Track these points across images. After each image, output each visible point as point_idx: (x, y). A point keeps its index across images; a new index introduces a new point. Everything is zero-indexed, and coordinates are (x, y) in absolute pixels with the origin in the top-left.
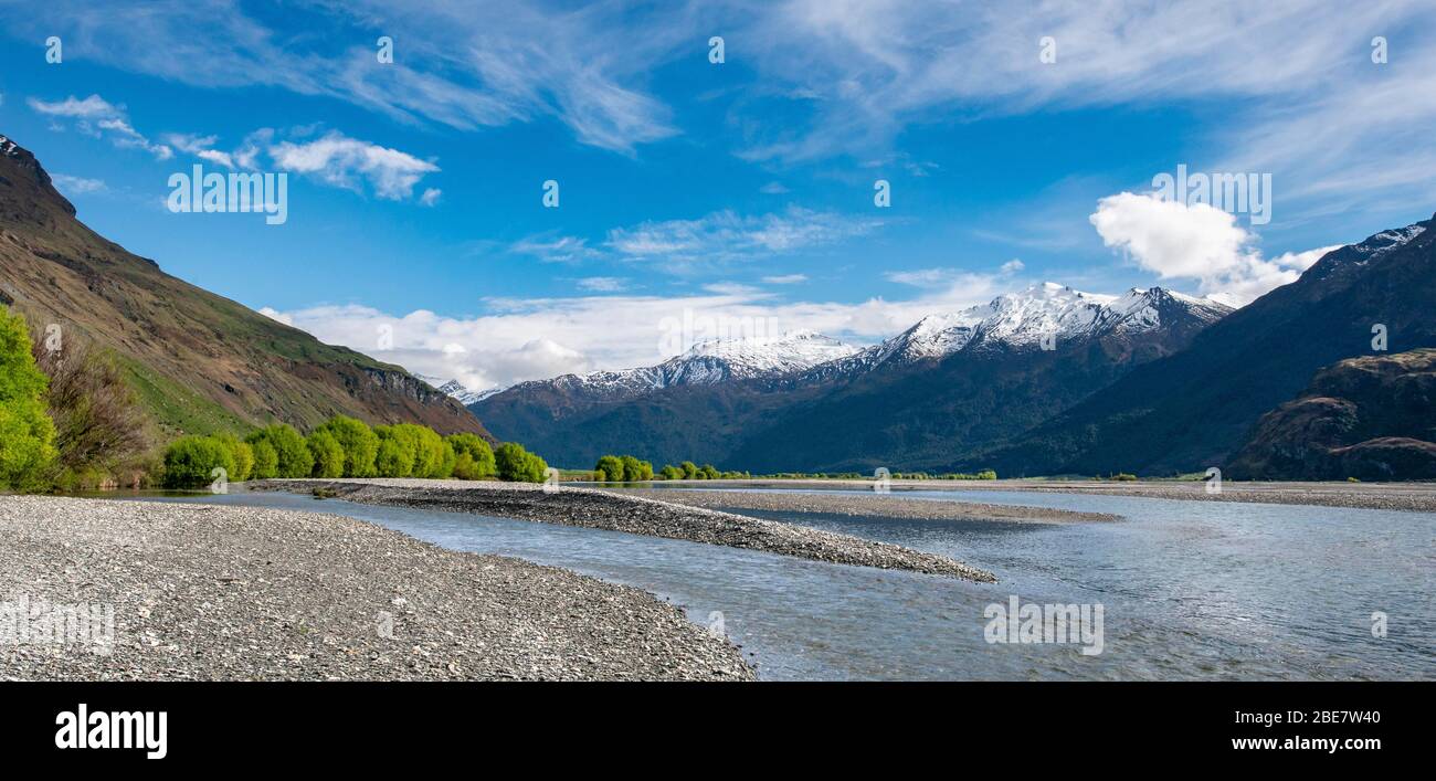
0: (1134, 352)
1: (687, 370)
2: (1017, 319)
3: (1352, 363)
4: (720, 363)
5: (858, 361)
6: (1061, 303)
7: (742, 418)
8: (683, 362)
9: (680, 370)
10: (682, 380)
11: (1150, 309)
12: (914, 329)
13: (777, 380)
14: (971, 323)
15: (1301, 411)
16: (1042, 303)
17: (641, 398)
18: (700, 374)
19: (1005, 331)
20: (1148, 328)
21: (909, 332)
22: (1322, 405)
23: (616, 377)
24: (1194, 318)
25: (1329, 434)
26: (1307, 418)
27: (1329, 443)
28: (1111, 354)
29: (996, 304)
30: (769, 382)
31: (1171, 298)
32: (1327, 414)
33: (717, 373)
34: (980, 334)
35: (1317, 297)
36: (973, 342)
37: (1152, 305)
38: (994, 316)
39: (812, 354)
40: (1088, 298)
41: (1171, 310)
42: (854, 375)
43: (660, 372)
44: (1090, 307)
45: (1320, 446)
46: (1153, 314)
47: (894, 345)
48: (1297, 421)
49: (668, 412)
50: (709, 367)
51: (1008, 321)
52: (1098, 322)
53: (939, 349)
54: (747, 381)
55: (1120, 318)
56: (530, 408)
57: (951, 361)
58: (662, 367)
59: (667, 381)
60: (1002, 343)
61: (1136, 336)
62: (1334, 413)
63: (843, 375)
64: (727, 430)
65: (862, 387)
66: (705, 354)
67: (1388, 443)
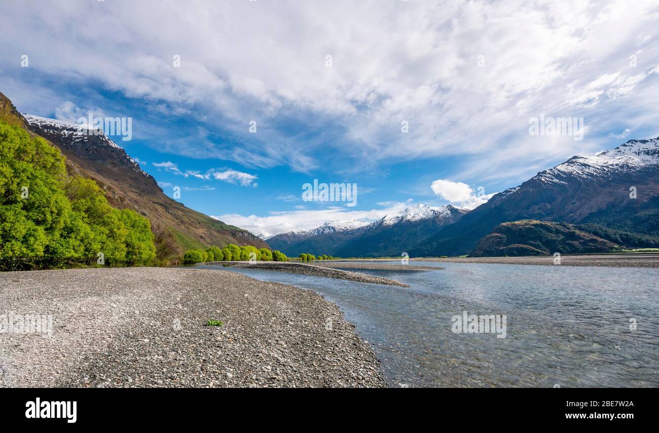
0: (444, 223)
1: (324, 230)
2: (412, 214)
3: (504, 224)
4: (333, 228)
5: (370, 226)
6: (424, 210)
7: (339, 242)
8: (323, 228)
9: (322, 230)
10: (322, 233)
11: (448, 211)
12: (384, 217)
13: (348, 232)
14: (400, 216)
15: (491, 238)
16: (419, 209)
17: (312, 238)
18: (327, 231)
19: (409, 217)
20: (448, 216)
21: (383, 218)
22: (497, 236)
23: (304, 232)
24: (460, 213)
25: (499, 243)
26: (493, 240)
27: (500, 246)
28: (438, 223)
29: (406, 210)
30: (346, 232)
31: (453, 208)
32: (498, 238)
33: (332, 231)
34: (403, 218)
35: (493, 207)
36: (401, 221)
37: (449, 210)
38: (406, 213)
39: (357, 225)
40: (431, 208)
41: (453, 211)
42: (369, 230)
43: (316, 230)
44: (432, 210)
45: (497, 247)
46: (449, 212)
47: (380, 222)
48: (490, 240)
49: (319, 241)
50: (329, 229)
51: (410, 215)
52: (434, 214)
53: (391, 223)
54: (340, 232)
55: (440, 213)
56: (281, 241)
57: (395, 225)
58: (317, 229)
59: (318, 233)
60: (409, 221)
61: (445, 218)
62: (500, 238)
63: (366, 230)
64: (335, 246)
65: (371, 234)
66: (328, 225)
67: (516, 245)
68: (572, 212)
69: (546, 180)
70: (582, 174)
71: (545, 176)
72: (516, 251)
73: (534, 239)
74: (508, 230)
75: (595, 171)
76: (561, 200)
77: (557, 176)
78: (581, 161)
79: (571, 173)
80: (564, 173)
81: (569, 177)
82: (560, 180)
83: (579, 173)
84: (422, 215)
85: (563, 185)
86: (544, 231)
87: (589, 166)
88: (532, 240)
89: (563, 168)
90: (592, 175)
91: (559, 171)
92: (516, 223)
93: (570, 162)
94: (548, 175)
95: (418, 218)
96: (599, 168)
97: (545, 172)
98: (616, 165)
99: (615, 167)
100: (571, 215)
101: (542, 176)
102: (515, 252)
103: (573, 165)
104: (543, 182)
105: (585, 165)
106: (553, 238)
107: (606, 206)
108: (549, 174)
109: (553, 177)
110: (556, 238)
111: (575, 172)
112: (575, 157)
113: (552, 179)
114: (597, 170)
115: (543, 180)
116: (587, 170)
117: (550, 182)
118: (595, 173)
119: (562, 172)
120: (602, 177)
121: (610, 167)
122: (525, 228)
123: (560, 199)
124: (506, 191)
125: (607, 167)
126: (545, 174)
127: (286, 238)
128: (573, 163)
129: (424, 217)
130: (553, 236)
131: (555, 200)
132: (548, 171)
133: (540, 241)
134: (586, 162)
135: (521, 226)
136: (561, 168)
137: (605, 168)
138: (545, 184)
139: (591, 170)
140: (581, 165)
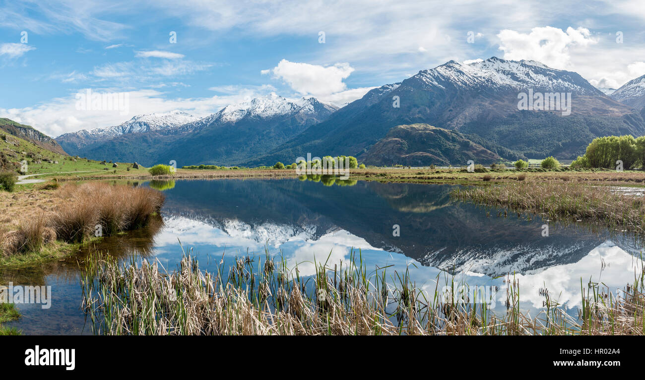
0: (307, 121)
1: (132, 127)
2: (263, 107)
3: (402, 127)
4: (145, 124)
5: (202, 123)
6: (279, 101)
7: (157, 146)
8: (130, 124)
9: (129, 127)
10: (130, 131)
12: (224, 110)
13: (169, 130)
14: (245, 108)
15: (390, 142)
16: (271, 101)
17: (115, 139)
18: (137, 129)
19: (259, 111)
20: (310, 112)
21: (221, 111)
22: (396, 141)
23: (102, 131)
24: (326, 109)
25: (400, 150)
26: (392, 145)
27: (402, 154)
28: (299, 121)
29: (254, 101)
30: (166, 131)
31: (318, 102)
32: (398, 144)
33: (144, 128)
34: (249, 113)
36: (246, 116)
37: (311, 104)
38: (254, 106)
39: (181, 120)
40: (288, 100)
41: (318, 106)
42: (201, 128)
43: (120, 128)
44: (289, 103)
45: (398, 155)
46: (312, 107)
47: (216, 117)
48: (389, 146)
49: (126, 144)
50: (141, 125)
51: (259, 108)
52: (293, 109)
53: (234, 118)
54: (156, 131)
55: (301, 108)
56: (68, 144)
57: (239, 122)
58: (121, 126)
59: (124, 132)
60: (258, 116)
61: (306, 115)
62: (401, 144)
63: (196, 129)
64: (151, 151)
65: (205, 133)
66: (139, 120)
67: (419, 154)
68: (449, 120)
69: (427, 81)
70: (457, 80)
71: (426, 76)
72: (421, 159)
73: (434, 147)
74: (406, 135)
75: (469, 81)
76: (440, 106)
77: (437, 79)
78: (457, 66)
79: (449, 78)
80: (444, 77)
81: (447, 82)
82: (439, 84)
83: (455, 80)
84: (276, 109)
85: (441, 90)
86: (442, 138)
87: (463, 74)
88: (433, 148)
89: (442, 71)
90: (465, 84)
91: (439, 73)
92: (414, 126)
93: (448, 65)
94: (429, 76)
95: (270, 113)
96: (471, 77)
97: (425, 72)
98: (484, 78)
99: (483, 80)
100: (449, 123)
101: (423, 75)
102: (419, 161)
103: (450, 69)
104: (424, 82)
105: (460, 72)
106: (451, 147)
107: (476, 117)
108: (430, 74)
109: (433, 79)
110: (453, 147)
111: (452, 78)
112: (452, 62)
113: (432, 80)
114: (469, 79)
115: (424, 80)
116: (462, 78)
117: (431, 83)
118: (468, 83)
119: (441, 75)
120: (473, 87)
121: (479, 78)
122: (425, 133)
123: (439, 104)
124: (383, 87)
125: (477, 78)
126: (426, 73)
127: (74, 140)
128: (450, 67)
129: (278, 112)
130: (449, 144)
131: (434, 105)
132: (429, 72)
133: (440, 149)
134: (461, 69)
135: (420, 130)
136: (440, 70)
137: (475, 79)
138: (427, 85)
139: (464, 78)
140: (457, 71)
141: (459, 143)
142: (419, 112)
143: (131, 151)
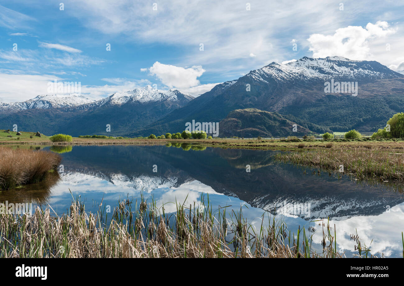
0: (172, 106)
1: (35, 104)
2: (141, 95)
3: (238, 110)
4: (47, 102)
5: (95, 104)
6: (153, 92)
7: (58, 120)
8: (34, 101)
9: (33, 104)
10: (34, 107)
11: (175, 95)
13: (69, 109)
14: (129, 95)
15: (229, 121)
16: (147, 91)
17: (19, 112)
18: (40, 106)
19: (138, 98)
20: (175, 100)
21: (111, 97)
22: (234, 120)
24: (185, 98)
25: (237, 127)
26: (231, 123)
27: (237, 129)
28: (167, 106)
29: (135, 91)
31: (180, 93)
32: (235, 122)
33: (47, 106)
34: (131, 99)
36: (129, 101)
37: (176, 94)
38: (135, 94)
39: (79, 101)
40: (159, 91)
41: (180, 96)
42: (94, 108)
43: (25, 104)
44: (160, 93)
45: (235, 130)
46: (176, 97)
47: (107, 100)
48: (229, 124)
49: (30, 117)
50: (44, 103)
51: (139, 96)
52: (162, 98)
53: (120, 102)
54: (58, 108)
55: (168, 97)
57: (124, 105)
58: (25, 102)
59: (28, 107)
60: (138, 102)
61: (172, 101)
62: (237, 122)
63: (91, 108)
64: (52, 124)
65: (98, 112)
66: (42, 99)
67: (250, 129)
68: (271, 106)
69: (255, 78)
70: (278, 76)
71: (254, 75)
72: (251, 133)
73: (260, 124)
74: (241, 116)
75: (286, 77)
76: (265, 95)
77: (263, 76)
78: (277, 66)
79: (271, 75)
80: (267, 75)
81: (270, 78)
82: (264, 80)
83: (276, 76)
84: (151, 97)
85: (266, 84)
86: (266, 118)
87: (282, 71)
88: (259, 125)
89: (266, 70)
90: (283, 79)
91: (264, 72)
92: (246, 110)
93: (271, 66)
94: (257, 74)
95: (147, 100)
96: (288, 74)
97: (254, 71)
98: (297, 73)
99: (297, 75)
100: (271, 107)
101: (252, 74)
102: (250, 134)
103: (272, 69)
104: (254, 79)
105: (280, 70)
106: (273, 124)
107: (292, 103)
108: (258, 73)
109: (260, 77)
110: (274, 124)
111: (274, 75)
112: (274, 63)
113: (259, 77)
114: (286, 75)
115: (254, 77)
116: (281, 74)
117: (259, 80)
118: (285, 78)
119: (266, 73)
120: (289, 81)
121: (294, 74)
122: (254, 115)
123: (264, 94)
124: (225, 83)
125: (292, 74)
126: (255, 73)
128: (272, 67)
129: (153, 99)
130: (272, 122)
131: (260, 95)
132: (257, 71)
133: (265, 125)
134: (280, 68)
135: (250, 113)
136: (265, 70)
137: (291, 75)
138: (255, 81)
139: (283, 75)
140: (278, 70)
141: (279, 121)
142: (250, 100)
143: (34, 123)
